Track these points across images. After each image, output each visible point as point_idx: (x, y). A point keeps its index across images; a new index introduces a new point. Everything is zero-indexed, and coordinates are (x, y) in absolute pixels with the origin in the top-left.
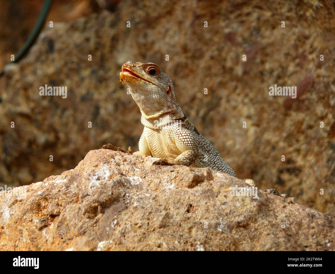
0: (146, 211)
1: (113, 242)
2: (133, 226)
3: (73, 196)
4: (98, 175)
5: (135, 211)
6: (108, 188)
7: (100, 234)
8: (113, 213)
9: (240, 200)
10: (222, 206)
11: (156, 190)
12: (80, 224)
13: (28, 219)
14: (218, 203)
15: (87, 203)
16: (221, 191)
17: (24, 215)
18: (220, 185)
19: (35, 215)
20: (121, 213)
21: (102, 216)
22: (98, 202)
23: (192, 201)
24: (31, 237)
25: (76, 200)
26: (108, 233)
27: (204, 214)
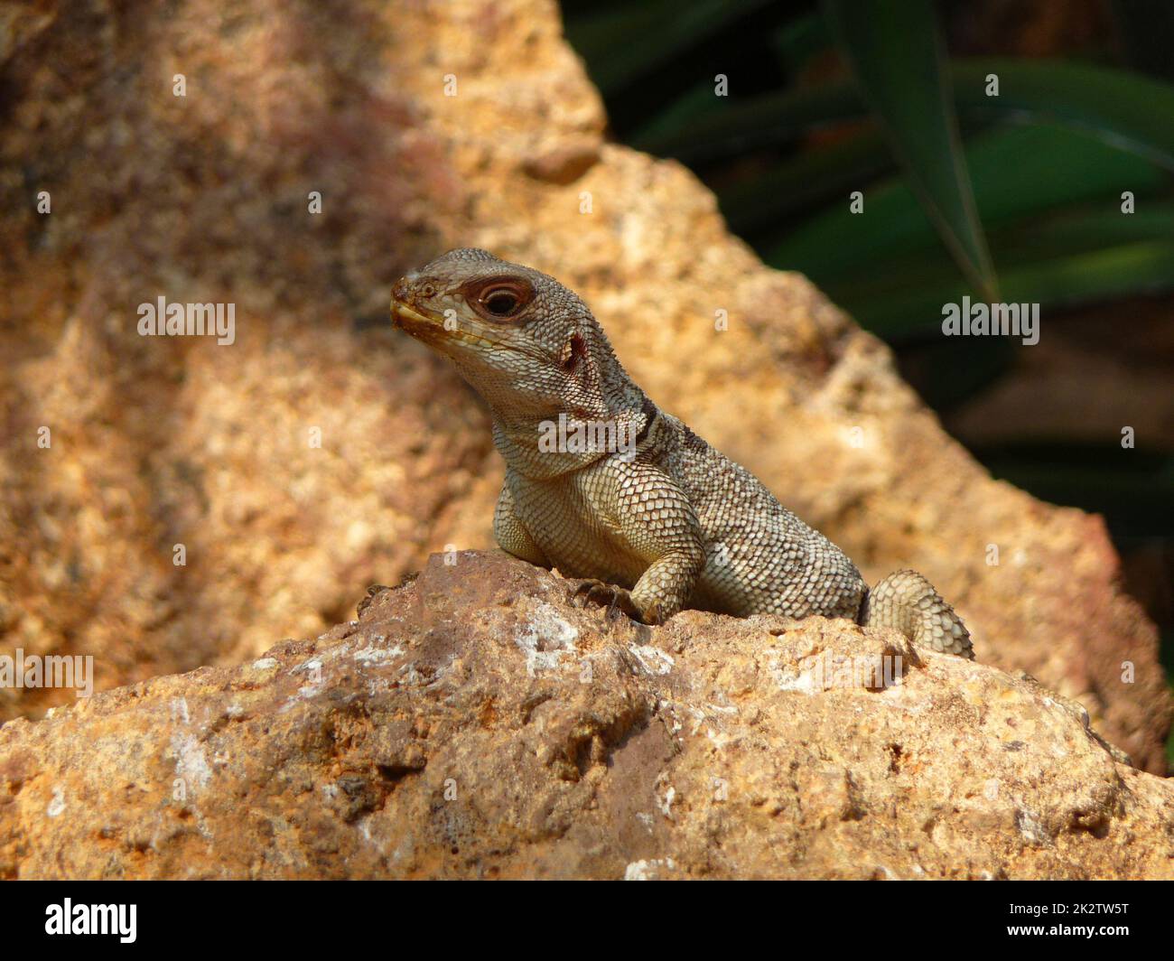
0: (778, 759)
1: (677, 863)
2: (748, 810)
3: (469, 702)
4: (537, 632)
5: (734, 758)
6: (608, 677)
7: (620, 833)
8: (646, 765)
9: (1060, 738)
10: (1010, 754)
11: (744, 696)
12: (541, 800)
13: (297, 784)
14: (995, 746)
15: (553, 725)
16: (991, 703)
17: (280, 766)
18: (983, 684)
19: (316, 768)
20: (672, 764)
21: (606, 773)
22: (593, 722)
23: (901, 733)
24: (312, 847)
25: (482, 717)
26: (654, 832)
27: (958, 778)
